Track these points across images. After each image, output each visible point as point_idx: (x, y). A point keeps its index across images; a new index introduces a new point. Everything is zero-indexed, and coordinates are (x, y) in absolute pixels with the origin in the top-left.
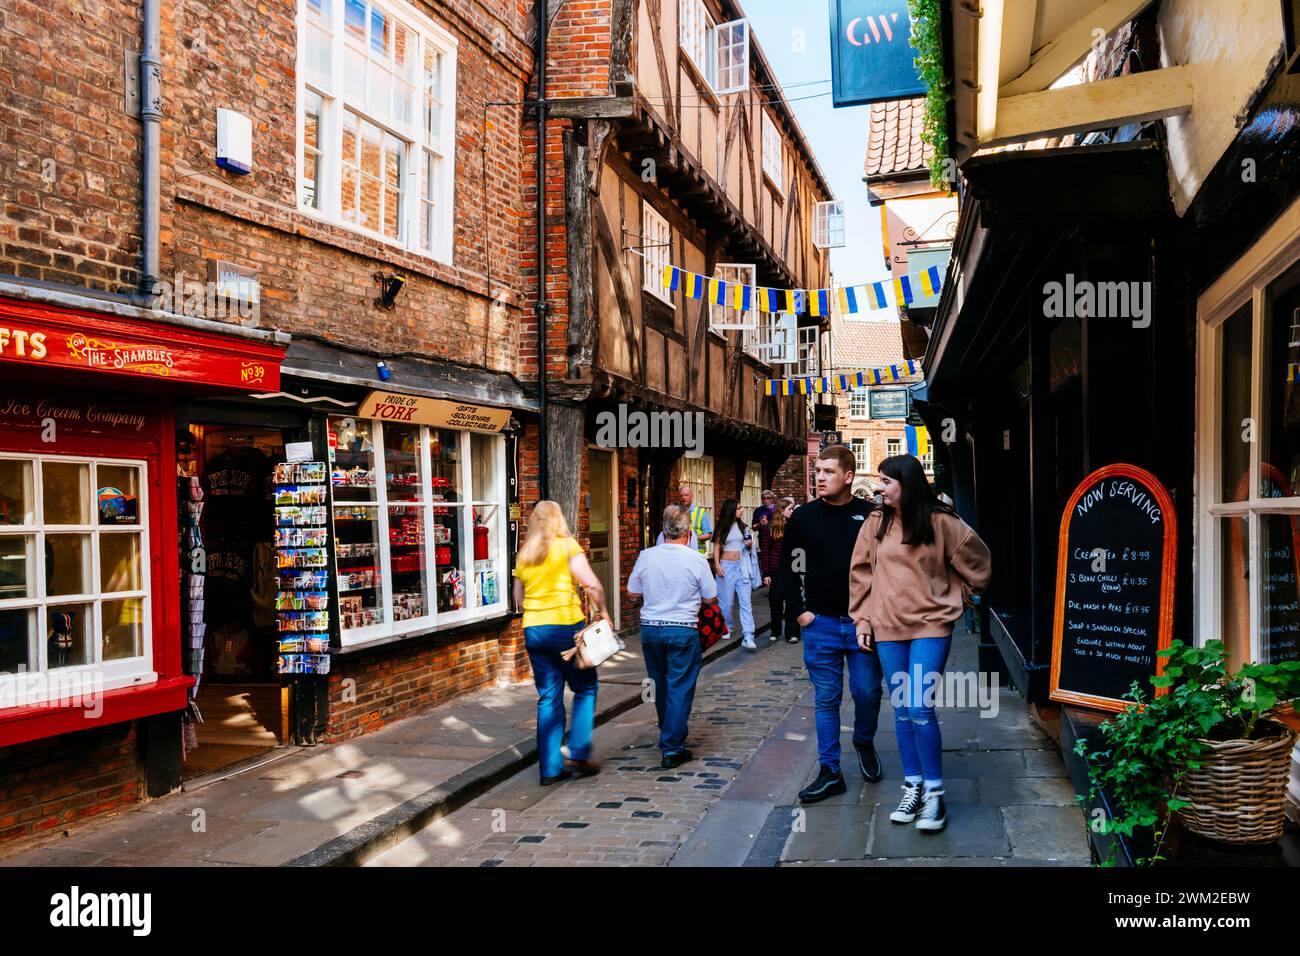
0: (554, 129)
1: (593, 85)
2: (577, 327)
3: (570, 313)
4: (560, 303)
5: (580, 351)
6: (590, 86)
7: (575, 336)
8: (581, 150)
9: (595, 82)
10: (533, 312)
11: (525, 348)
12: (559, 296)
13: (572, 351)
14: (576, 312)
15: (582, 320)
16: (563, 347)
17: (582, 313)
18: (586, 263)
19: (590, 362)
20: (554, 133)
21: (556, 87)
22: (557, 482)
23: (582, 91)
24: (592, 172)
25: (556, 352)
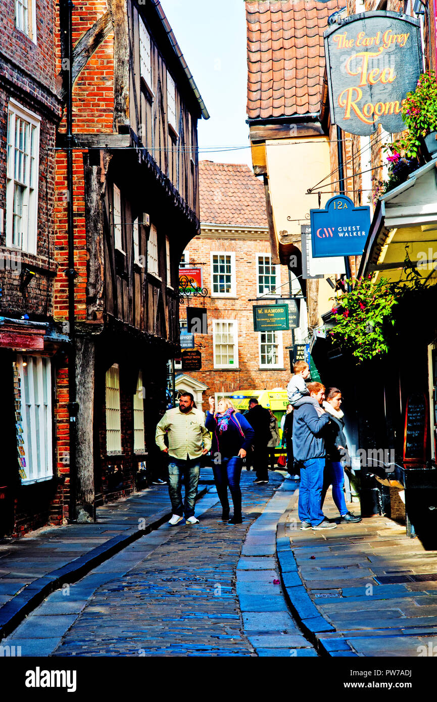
0: (77, 154)
1: (102, 126)
2: (94, 286)
3: (88, 276)
4: (82, 269)
5: (96, 301)
6: (100, 126)
7: (92, 291)
8: (95, 168)
9: (104, 124)
10: (64, 275)
11: (58, 299)
12: (81, 264)
13: (90, 301)
14: (92, 275)
15: (97, 281)
16: (84, 298)
17: (97, 276)
18: (100, 243)
19: (102, 309)
20: (77, 156)
21: (78, 126)
22: (81, 390)
23: (95, 129)
24: (103, 183)
25: (80, 302)
